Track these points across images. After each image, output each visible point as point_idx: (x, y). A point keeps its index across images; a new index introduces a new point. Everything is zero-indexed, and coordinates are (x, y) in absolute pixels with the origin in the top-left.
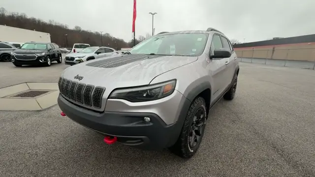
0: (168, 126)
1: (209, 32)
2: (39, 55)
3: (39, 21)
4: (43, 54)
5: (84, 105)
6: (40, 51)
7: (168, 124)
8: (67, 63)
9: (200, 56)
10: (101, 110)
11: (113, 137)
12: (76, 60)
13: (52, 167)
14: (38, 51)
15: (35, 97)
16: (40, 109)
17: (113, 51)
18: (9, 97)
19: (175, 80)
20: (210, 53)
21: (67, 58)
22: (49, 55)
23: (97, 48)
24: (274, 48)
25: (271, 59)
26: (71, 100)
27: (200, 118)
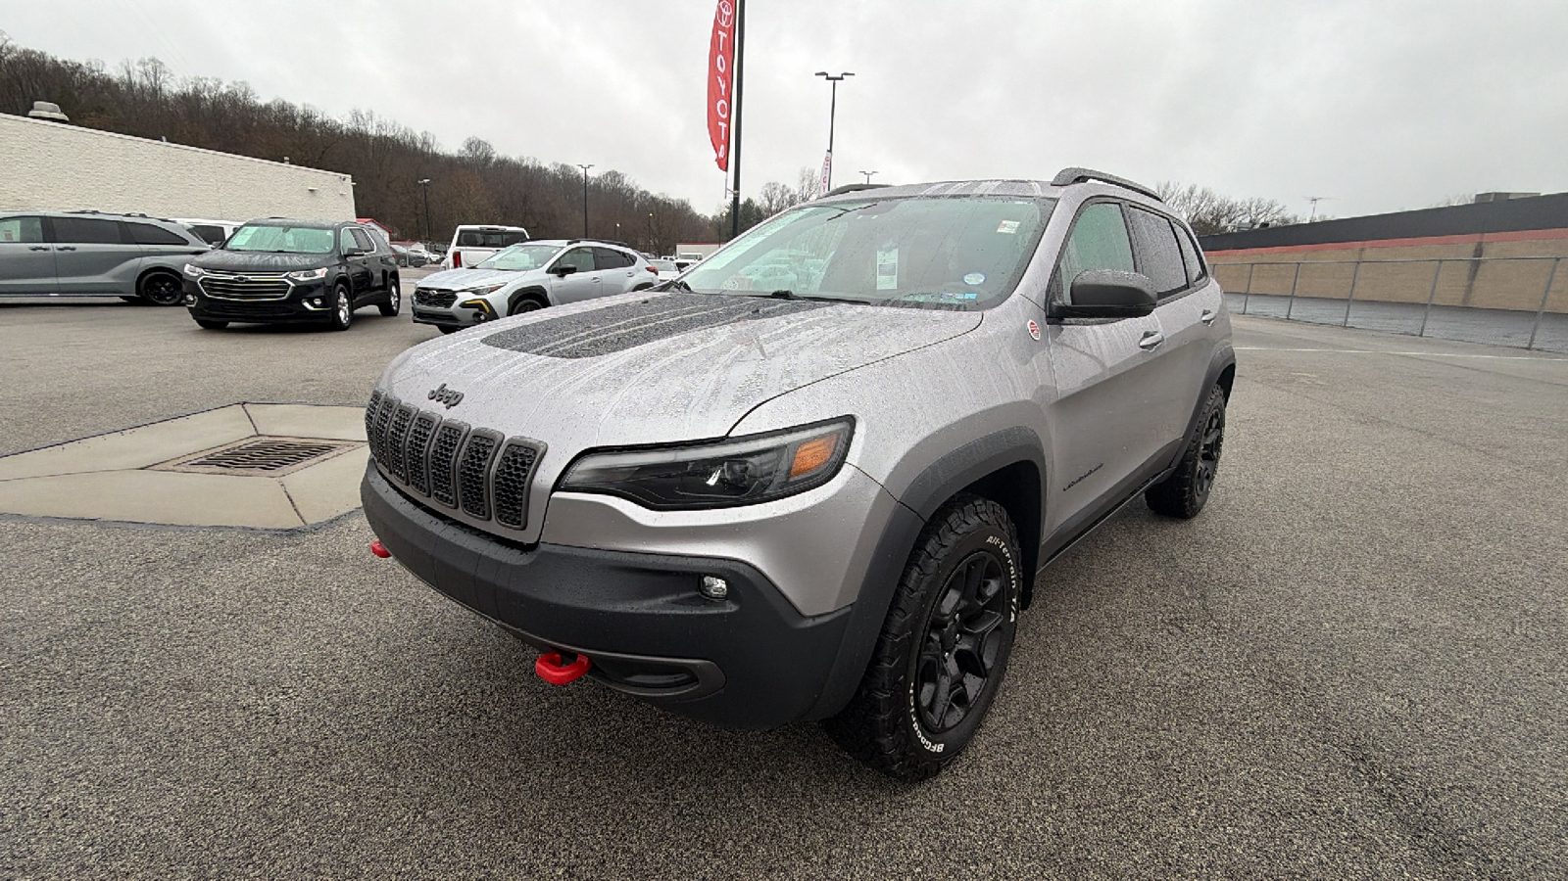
0: (810, 623)
1: (1059, 192)
2: (301, 279)
3: (307, 119)
4: (321, 273)
5: (460, 515)
6: (307, 261)
7: (807, 613)
8: (421, 317)
9: (997, 310)
10: (527, 537)
11: (573, 656)
12: (464, 305)
13: (336, 770)
14: (296, 260)
15: (278, 472)
16: (296, 523)
17: (632, 261)
18: (170, 466)
19: (851, 420)
20: (1051, 293)
21: (423, 295)
22: (342, 280)
23: (559, 247)
24: (1479, 252)
25: (1465, 309)
26: (411, 491)
27: (981, 596)
